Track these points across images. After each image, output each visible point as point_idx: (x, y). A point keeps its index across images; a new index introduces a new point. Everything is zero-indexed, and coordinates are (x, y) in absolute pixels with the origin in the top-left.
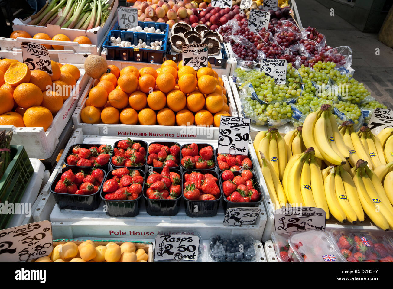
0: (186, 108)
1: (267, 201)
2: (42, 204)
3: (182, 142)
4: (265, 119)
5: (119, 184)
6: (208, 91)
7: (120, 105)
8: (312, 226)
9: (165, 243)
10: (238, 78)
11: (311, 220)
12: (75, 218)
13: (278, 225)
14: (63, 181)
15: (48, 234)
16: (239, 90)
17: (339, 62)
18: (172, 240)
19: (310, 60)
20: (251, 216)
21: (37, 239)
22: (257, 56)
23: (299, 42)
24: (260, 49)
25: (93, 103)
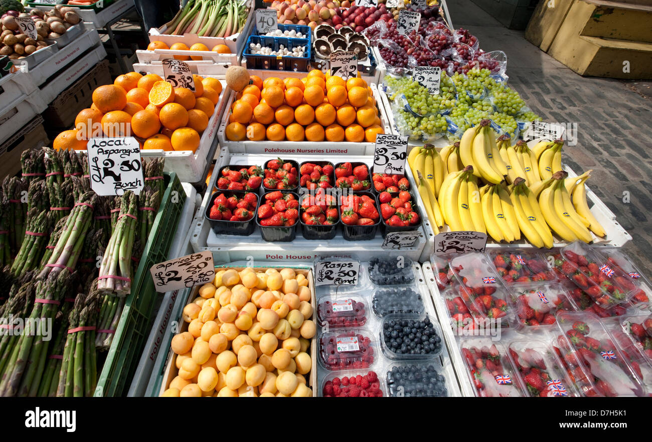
0: (336, 122)
1: (425, 223)
2: (198, 230)
3: (335, 160)
4: (419, 133)
5: (273, 208)
6: (359, 104)
7: (266, 121)
8: (472, 248)
9: (326, 270)
10: (389, 88)
11: (472, 243)
12: (232, 244)
13: (437, 247)
14: (217, 206)
15: (210, 263)
16: (390, 101)
17: (493, 68)
18: (332, 266)
19: (463, 67)
20: (410, 239)
21: (199, 268)
22: (407, 62)
23: (451, 46)
24: (411, 54)
25: (238, 119)
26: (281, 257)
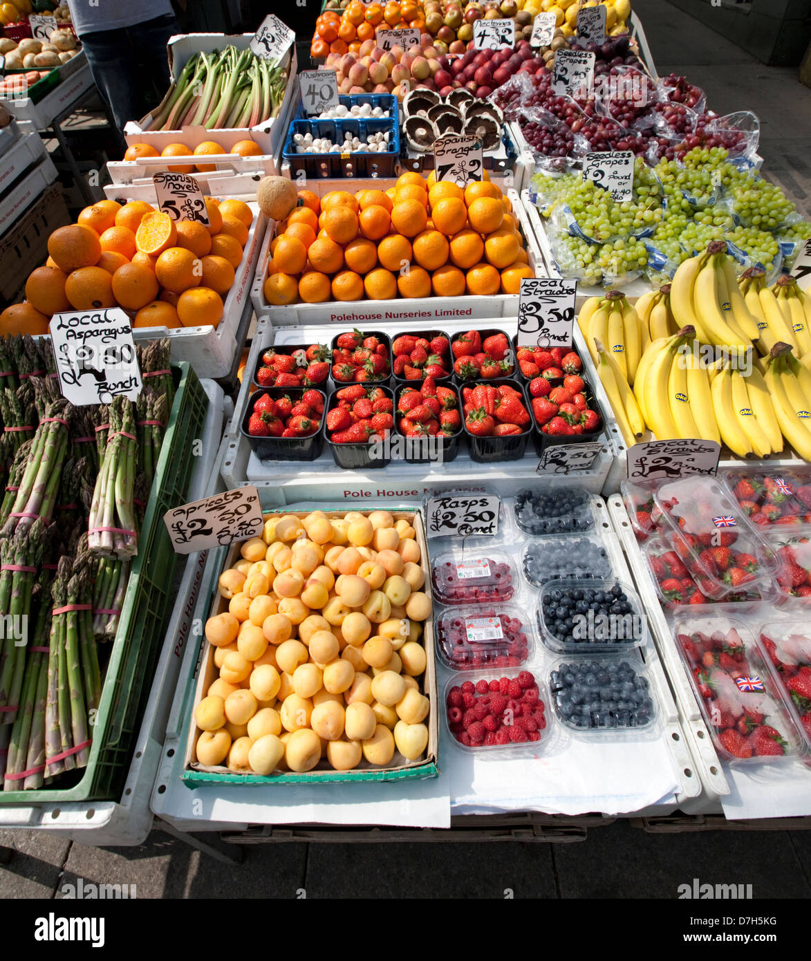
0: (450, 262)
1: (611, 429)
2: (232, 454)
3: (450, 327)
4: (597, 272)
5: (351, 413)
6: (488, 228)
7: (330, 268)
8: (693, 469)
9: (443, 511)
10: (540, 195)
11: (693, 460)
12: (287, 475)
13: (633, 469)
14: (259, 415)
15: (255, 505)
16: (544, 218)
17: (733, 144)
18: (454, 505)
19: (677, 146)
20: (585, 456)
21: (239, 514)
22: (573, 147)
23: (653, 109)
24: (578, 131)
25: (284, 267)
26: (368, 494)
